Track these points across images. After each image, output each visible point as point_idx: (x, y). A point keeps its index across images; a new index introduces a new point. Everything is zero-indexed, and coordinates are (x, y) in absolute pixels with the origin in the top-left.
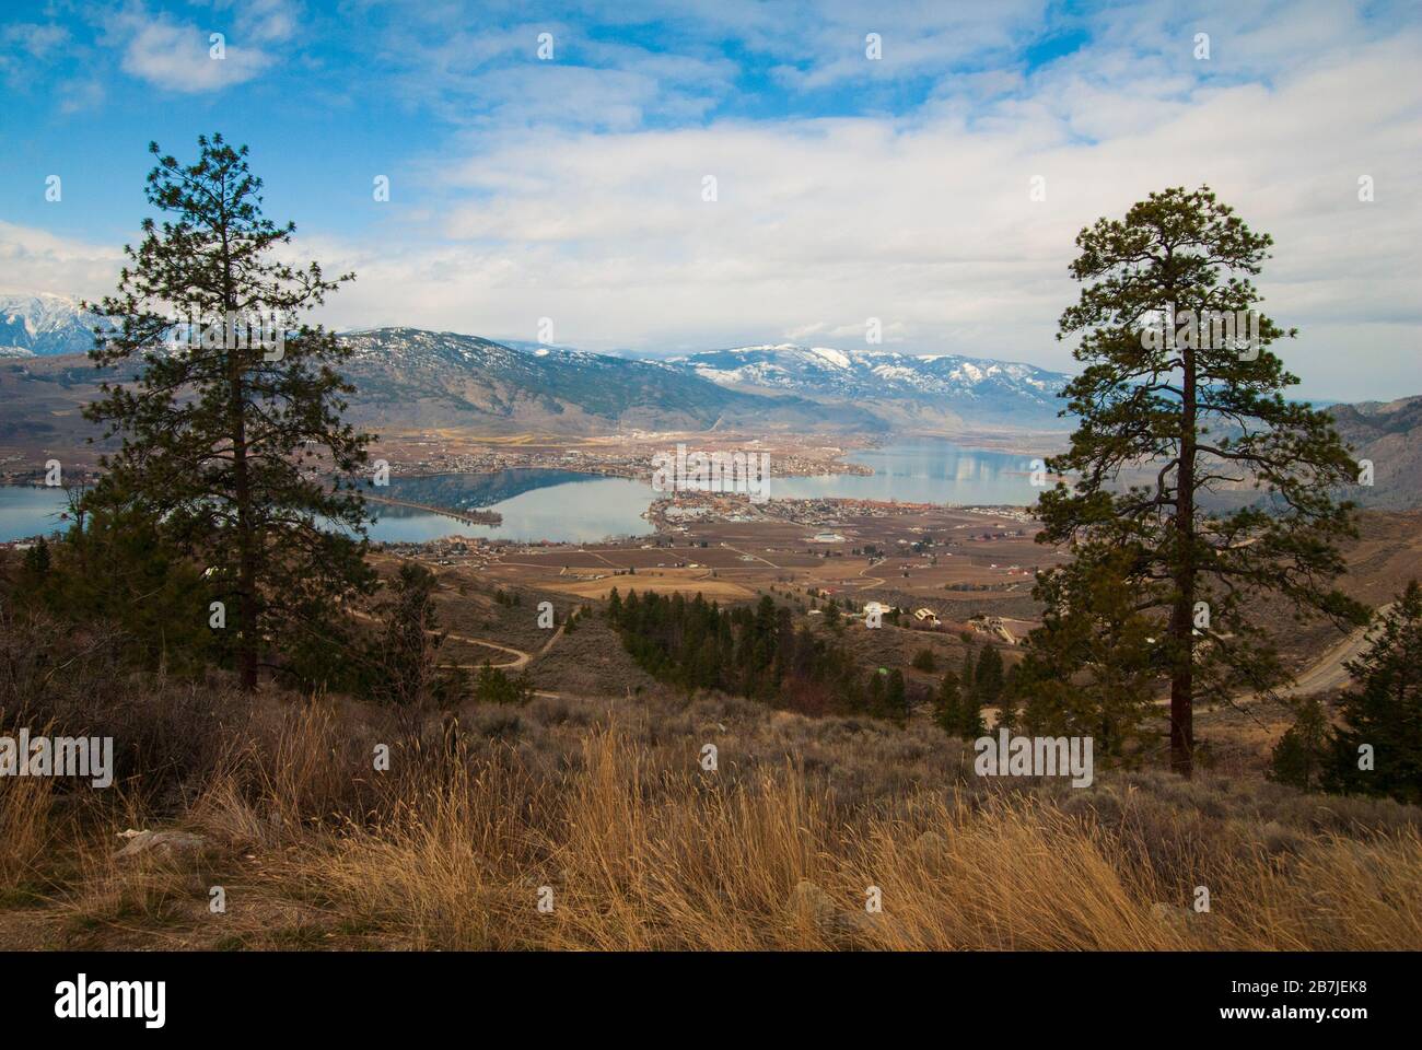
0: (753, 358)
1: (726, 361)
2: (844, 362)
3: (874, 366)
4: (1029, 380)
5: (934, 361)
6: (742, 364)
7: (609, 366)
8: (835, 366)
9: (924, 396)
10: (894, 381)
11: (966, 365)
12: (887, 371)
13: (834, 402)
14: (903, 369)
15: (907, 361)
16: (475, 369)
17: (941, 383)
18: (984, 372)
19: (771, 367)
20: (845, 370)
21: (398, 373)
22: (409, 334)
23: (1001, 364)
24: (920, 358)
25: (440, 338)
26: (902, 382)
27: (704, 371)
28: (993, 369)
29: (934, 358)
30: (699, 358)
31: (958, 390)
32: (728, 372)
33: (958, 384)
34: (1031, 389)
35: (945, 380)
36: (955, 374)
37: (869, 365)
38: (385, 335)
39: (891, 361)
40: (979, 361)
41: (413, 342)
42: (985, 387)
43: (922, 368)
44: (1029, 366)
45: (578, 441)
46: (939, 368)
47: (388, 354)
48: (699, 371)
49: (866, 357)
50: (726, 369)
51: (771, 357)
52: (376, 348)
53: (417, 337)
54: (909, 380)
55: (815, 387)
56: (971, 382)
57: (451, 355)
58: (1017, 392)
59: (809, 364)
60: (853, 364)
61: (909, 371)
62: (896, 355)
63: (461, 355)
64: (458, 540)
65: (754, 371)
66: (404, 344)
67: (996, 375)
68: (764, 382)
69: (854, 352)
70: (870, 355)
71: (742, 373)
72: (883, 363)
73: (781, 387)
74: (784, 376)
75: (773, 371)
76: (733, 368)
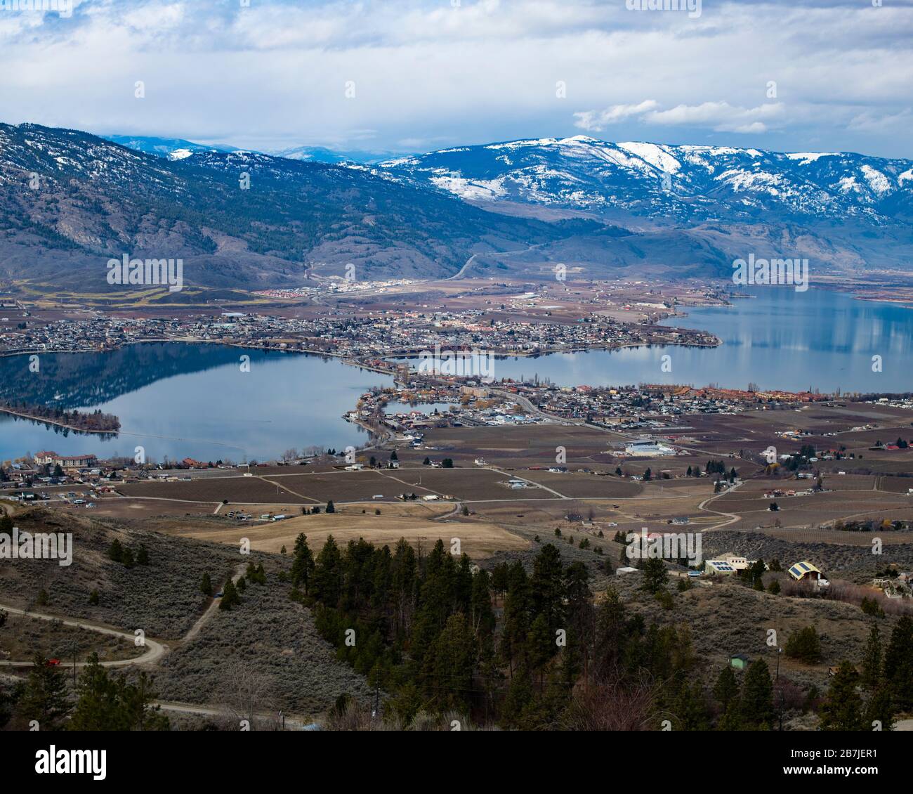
0: (523, 158)
2: (670, 164)
3: (719, 170)
5: (813, 163)
6: (505, 169)
8: (655, 170)
9: (801, 218)
10: (751, 194)
11: (866, 169)
12: (741, 179)
13: (655, 229)
14: (764, 176)
15: (772, 162)
16: (74, 182)
17: (826, 197)
18: (893, 179)
19: (553, 173)
20: (672, 178)
24: (793, 157)
25: (18, 134)
26: (765, 197)
27: (455, 184)
28: (909, 176)
29: (814, 157)
30: (435, 160)
31: (852, 209)
32: (485, 183)
33: (852, 199)
35: (832, 193)
36: (848, 183)
37: (711, 169)
39: (743, 162)
40: (886, 163)
42: (895, 205)
43: (794, 172)
45: (240, 297)
48: (434, 182)
49: (706, 157)
50: (480, 178)
51: (553, 157)
54: (774, 192)
55: (625, 206)
56: (873, 196)
57: (36, 161)
59: (614, 167)
60: (685, 167)
61: (775, 179)
62: (753, 153)
63: (51, 161)
64: (49, 460)
65: (525, 181)
68: (541, 197)
69: (686, 148)
70: (714, 153)
71: (507, 184)
72: (734, 166)
73: (568, 206)
74: (573, 188)
75: (557, 179)
76: (491, 177)
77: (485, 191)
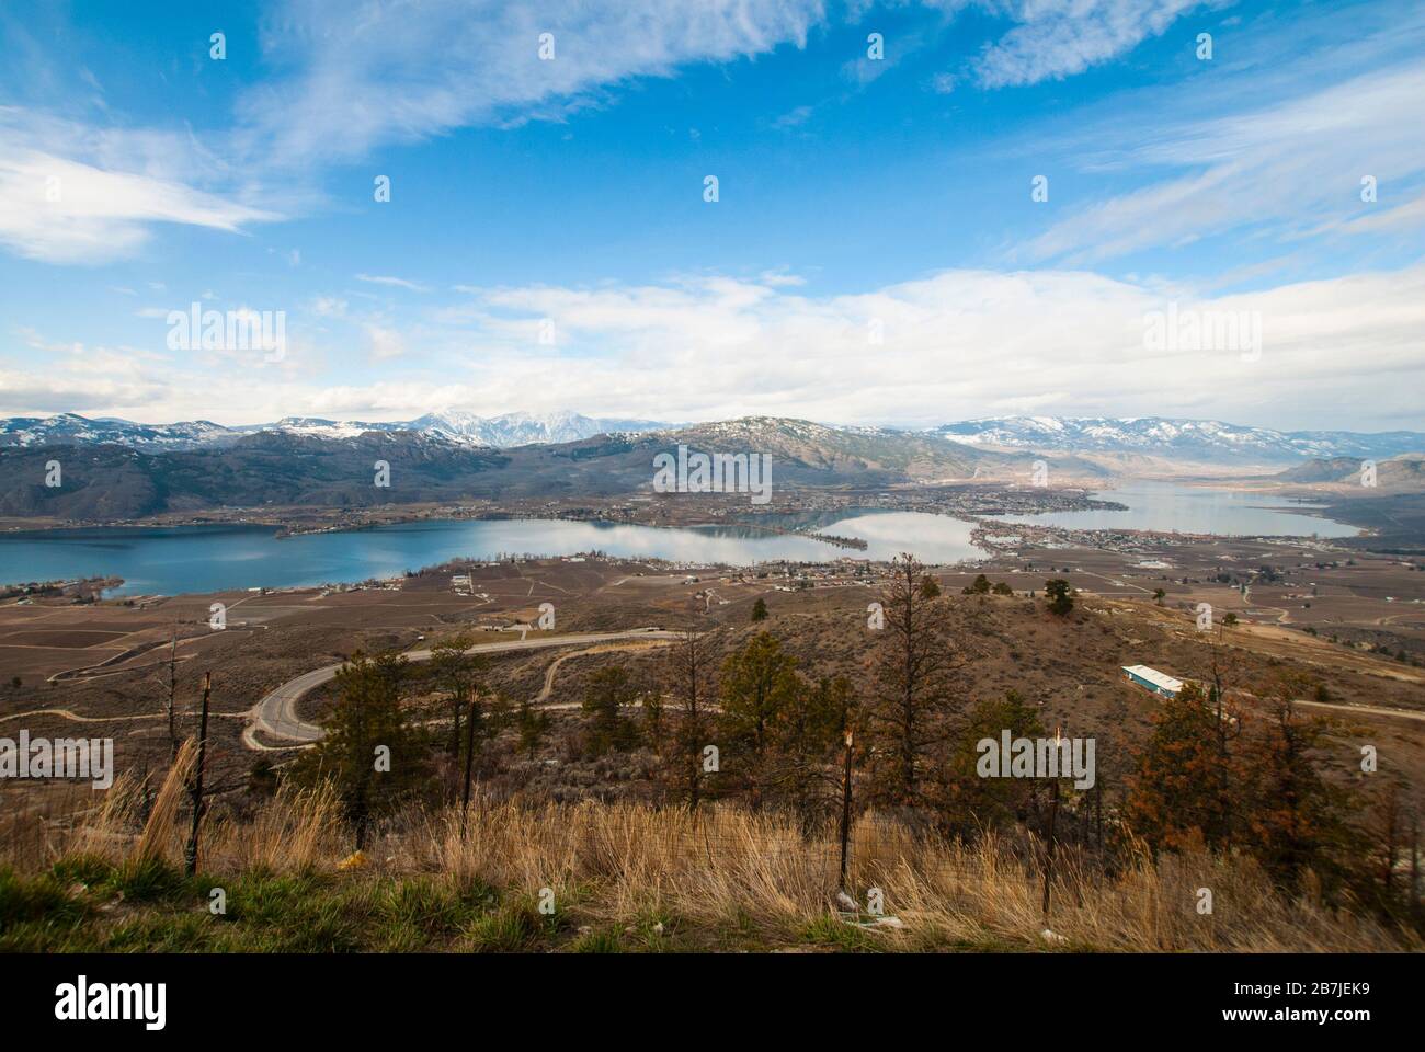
0: (987, 426)
1: (966, 428)
2: (1058, 426)
3: (1084, 428)
4: (1220, 434)
5: (1133, 423)
6: (980, 431)
7: (889, 436)
8: (1051, 429)
9: (1130, 448)
10: (1103, 438)
11: (1162, 424)
12: (1095, 431)
13: (1057, 456)
14: (1109, 430)
15: (1111, 423)
16: (806, 440)
17: (1143, 439)
18: (1178, 429)
19: (1003, 432)
20: (1060, 432)
21: (757, 444)
22: (762, 420)
23: (1194, 422)
24: (1121, 420)
25: (781, 422)
26: (1110, 439)
27: (951, 437)
28: (1187, 426)
29: (1134, 420)
30: (946, 428)
31: (1158, 444)
32: (970, 437)
33: (1156, 439)
34: (1222, 440)
35: (1146, 436)
36: (1153, 432)
37: (1079, 428)
38: (747, 421)
39: (1097, 423)
40: (1173, 421)
41: (765, 424)
42: (1181, 441)
43: (1124, 427)
44: (1220, 423)
45: (883, 487)
46: (1140, 426)
47: (751, 433)
48: (947, 437)
49: (1076, 422)
50: (968, 434)
51: (1001, 425)
52: (743, 429)
53: (768, 422)
54: (1115, 437)
55: (1038, 444)
56: (1168, 436)
57: (789, 432)
58: (1211, 443)
59: (1031, 429)
60: (1066, 427)
61: (1115, 431)
62: (1101, 419)
63: (795, 431)
64: (849, 561)
65: (989, 436)
66: (760, 426)
67: (1190, 430)
68: (998, 442)
69: (1065, 418)
70: (1080, 420)
71: (981, 437)
72: (1091, 425)
73: (1012, 446)
74: (1013, 438)
75: (1004, 435)
76: (973, 434)
77: (971, 440)
